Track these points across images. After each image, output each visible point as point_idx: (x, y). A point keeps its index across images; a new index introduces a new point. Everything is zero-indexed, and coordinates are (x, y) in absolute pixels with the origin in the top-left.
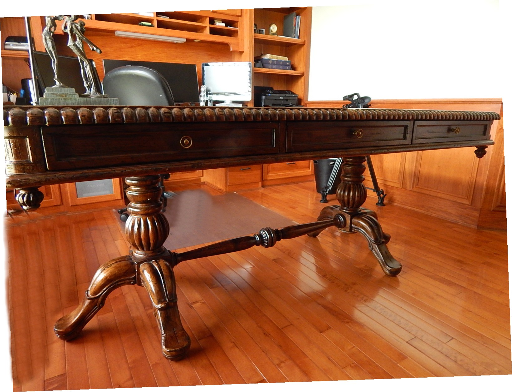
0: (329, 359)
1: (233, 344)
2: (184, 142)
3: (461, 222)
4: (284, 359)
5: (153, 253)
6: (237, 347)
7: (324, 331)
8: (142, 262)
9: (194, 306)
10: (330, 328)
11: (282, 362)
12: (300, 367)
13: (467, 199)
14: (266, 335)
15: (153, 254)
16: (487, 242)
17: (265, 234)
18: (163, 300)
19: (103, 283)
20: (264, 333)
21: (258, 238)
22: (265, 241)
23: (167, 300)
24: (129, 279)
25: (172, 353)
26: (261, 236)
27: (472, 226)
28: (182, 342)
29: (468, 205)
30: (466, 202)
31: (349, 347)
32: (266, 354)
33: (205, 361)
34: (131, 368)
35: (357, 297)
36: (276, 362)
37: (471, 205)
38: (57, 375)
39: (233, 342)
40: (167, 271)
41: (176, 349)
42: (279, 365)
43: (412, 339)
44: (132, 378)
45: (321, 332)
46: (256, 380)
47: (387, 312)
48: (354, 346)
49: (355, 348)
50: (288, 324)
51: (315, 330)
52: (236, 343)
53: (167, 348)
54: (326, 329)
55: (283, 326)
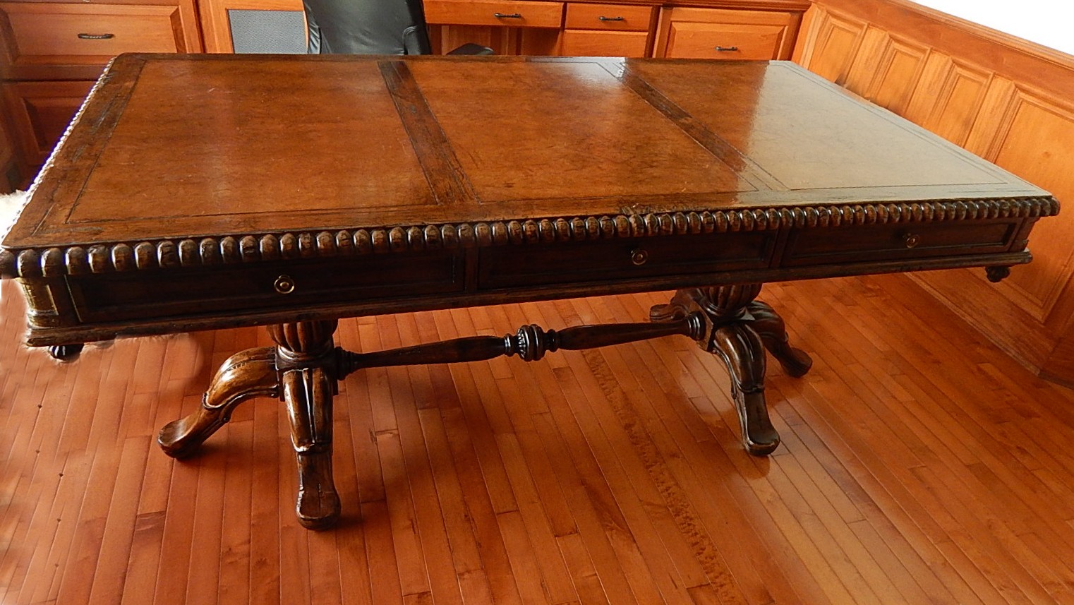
0: (542, 586)
1: (410, 522)
2: (281, 284)
3: (1013, 352)
4: (472, 568)
5: (306, 356)
6: (414, 531)
7: (563, 536)
8: (287, 369)
9: (380, 438)
10: (577, 532)
11: (469, 572)
12: (490, 587)
13: (1041, 308)
14: (468, 518)
15: (307, 358)
16: (1029, 415)
17: (524, 339)
18: (306, 441)
19: (225, 391)
20: (466, 516)
21: (508, 343)
22: (522, 351)
23: (313, 442)
24: (268, 390)
25: (307, 522)
26: (515, 340)
27: (1031, 368)
28: (325, 509)
29: (1040, 322)
30: (1038, 314)
31: (586, 574)
32: (452, 552)
33: (358, 542)
34: (253, 525)
35: (660, 484)
36: (460, 569)
37: (1044, 324)
38: (154, 511)
39: (412, 520)
40: (319, 395)
41: (314, 518)
42: (461, 575)
43: (701, 586)
44: (249, 542)
45: (556, 536)
46: (417, 589)
47: (694, 526)
48: (596, 574)
49: (595, 577)
50: (512, 509)
51: (548, 529)
52: (415, 523)
53: (302, 513)
54: (568, 533)
55: (501, 511)
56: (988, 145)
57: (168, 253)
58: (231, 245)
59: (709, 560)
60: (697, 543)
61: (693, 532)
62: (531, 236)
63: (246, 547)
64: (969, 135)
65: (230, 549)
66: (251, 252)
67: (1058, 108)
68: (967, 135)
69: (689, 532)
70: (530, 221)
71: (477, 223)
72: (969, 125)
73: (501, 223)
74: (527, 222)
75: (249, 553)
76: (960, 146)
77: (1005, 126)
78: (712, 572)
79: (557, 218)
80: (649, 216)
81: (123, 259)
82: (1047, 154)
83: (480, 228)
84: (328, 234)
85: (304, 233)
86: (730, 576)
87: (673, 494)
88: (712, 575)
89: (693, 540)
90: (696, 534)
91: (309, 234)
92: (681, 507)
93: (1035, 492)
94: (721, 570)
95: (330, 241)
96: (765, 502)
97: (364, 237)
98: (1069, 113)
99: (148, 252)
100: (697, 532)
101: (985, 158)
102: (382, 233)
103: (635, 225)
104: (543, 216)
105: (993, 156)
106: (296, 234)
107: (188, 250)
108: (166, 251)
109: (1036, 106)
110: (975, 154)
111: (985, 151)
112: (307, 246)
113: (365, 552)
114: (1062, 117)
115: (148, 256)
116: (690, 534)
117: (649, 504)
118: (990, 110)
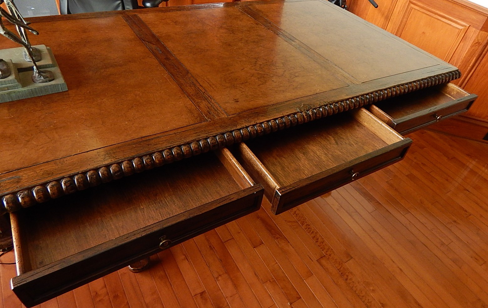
0: (255, 274)
4: (221, 273)
6: (188, 260)
7: (257, 247)
10: (263, 243)
11: (220, 275)
12: (232, 281)
14: (211, 248)
20: (210, 247)
25: (135, 271)
32: (209, 267)
33: (162, 273)
36: (216, 275)
39: (185, 255)
42: (217, 278)
43: (322, 257)
44: (105, 286)
45: (254, 248)
46: (199, 291)
47: (311, 228)
48: (277, 263)
49: (276, 265)
50: (231, 238)
51: (250, 245)
52: (186, 256)
53: (132, 268)
54: (259, 245)
55: (226, 240)
56: (397, 28)
57: (69, 186)
58: (106, 172)
59: (322, 244)
60: (314, 237)
61: (311, 231)
62: (260, 133)
63: (104, 290)
64: (388, 24)
65: (96, 293)
66: (119, 174)
67: (429, 12)
68: (387, 24)
69: (310, 232)
70: (258, 124)
71: (233, 131)
72: (388, 18)
73: (245, 128)
74: (257, 125)
75: (108, 293)
76: (384, 29)
77: (405, 20)
78: (324, 249)
79: (270, 120)
80: (310, 110)
81: (42, 196)
82: (424, 33)
83: (236, 133)
84: (159, 154)
85: (146, 155)
86: (332, 249)
87: (298, 214)
88: (325, 250)
89: (313, 235)
90: (313, 232)
91: (148, 156)
92: (303, 221)
93: (433, 183)
94: (328, 248)
95: (161, 158)
96: (336, 210)
97: (179, 152)
98: (434, 15)
99: (57, 188)
100: (313, 231)
101: (396, 35)
102: (188, 147)
103: (306, 117)
104: (264, 121)
105: (399, 33)
106: (141, 157)
107: (81, 181)
108: (68, 185)
109: (419, 11)
110: (391, 33)
111: (396, 32)
112: (149, 163)
113: (168, 278)
114: (430, 16)
115: (57, 190)
116: (311, 233)
117: (290, 222)
118: (397, 12)
